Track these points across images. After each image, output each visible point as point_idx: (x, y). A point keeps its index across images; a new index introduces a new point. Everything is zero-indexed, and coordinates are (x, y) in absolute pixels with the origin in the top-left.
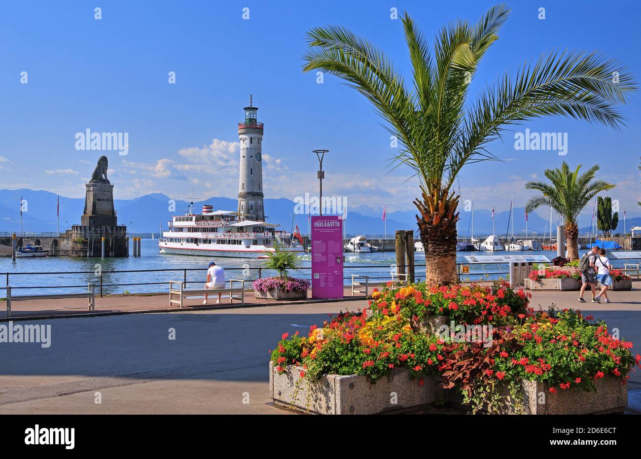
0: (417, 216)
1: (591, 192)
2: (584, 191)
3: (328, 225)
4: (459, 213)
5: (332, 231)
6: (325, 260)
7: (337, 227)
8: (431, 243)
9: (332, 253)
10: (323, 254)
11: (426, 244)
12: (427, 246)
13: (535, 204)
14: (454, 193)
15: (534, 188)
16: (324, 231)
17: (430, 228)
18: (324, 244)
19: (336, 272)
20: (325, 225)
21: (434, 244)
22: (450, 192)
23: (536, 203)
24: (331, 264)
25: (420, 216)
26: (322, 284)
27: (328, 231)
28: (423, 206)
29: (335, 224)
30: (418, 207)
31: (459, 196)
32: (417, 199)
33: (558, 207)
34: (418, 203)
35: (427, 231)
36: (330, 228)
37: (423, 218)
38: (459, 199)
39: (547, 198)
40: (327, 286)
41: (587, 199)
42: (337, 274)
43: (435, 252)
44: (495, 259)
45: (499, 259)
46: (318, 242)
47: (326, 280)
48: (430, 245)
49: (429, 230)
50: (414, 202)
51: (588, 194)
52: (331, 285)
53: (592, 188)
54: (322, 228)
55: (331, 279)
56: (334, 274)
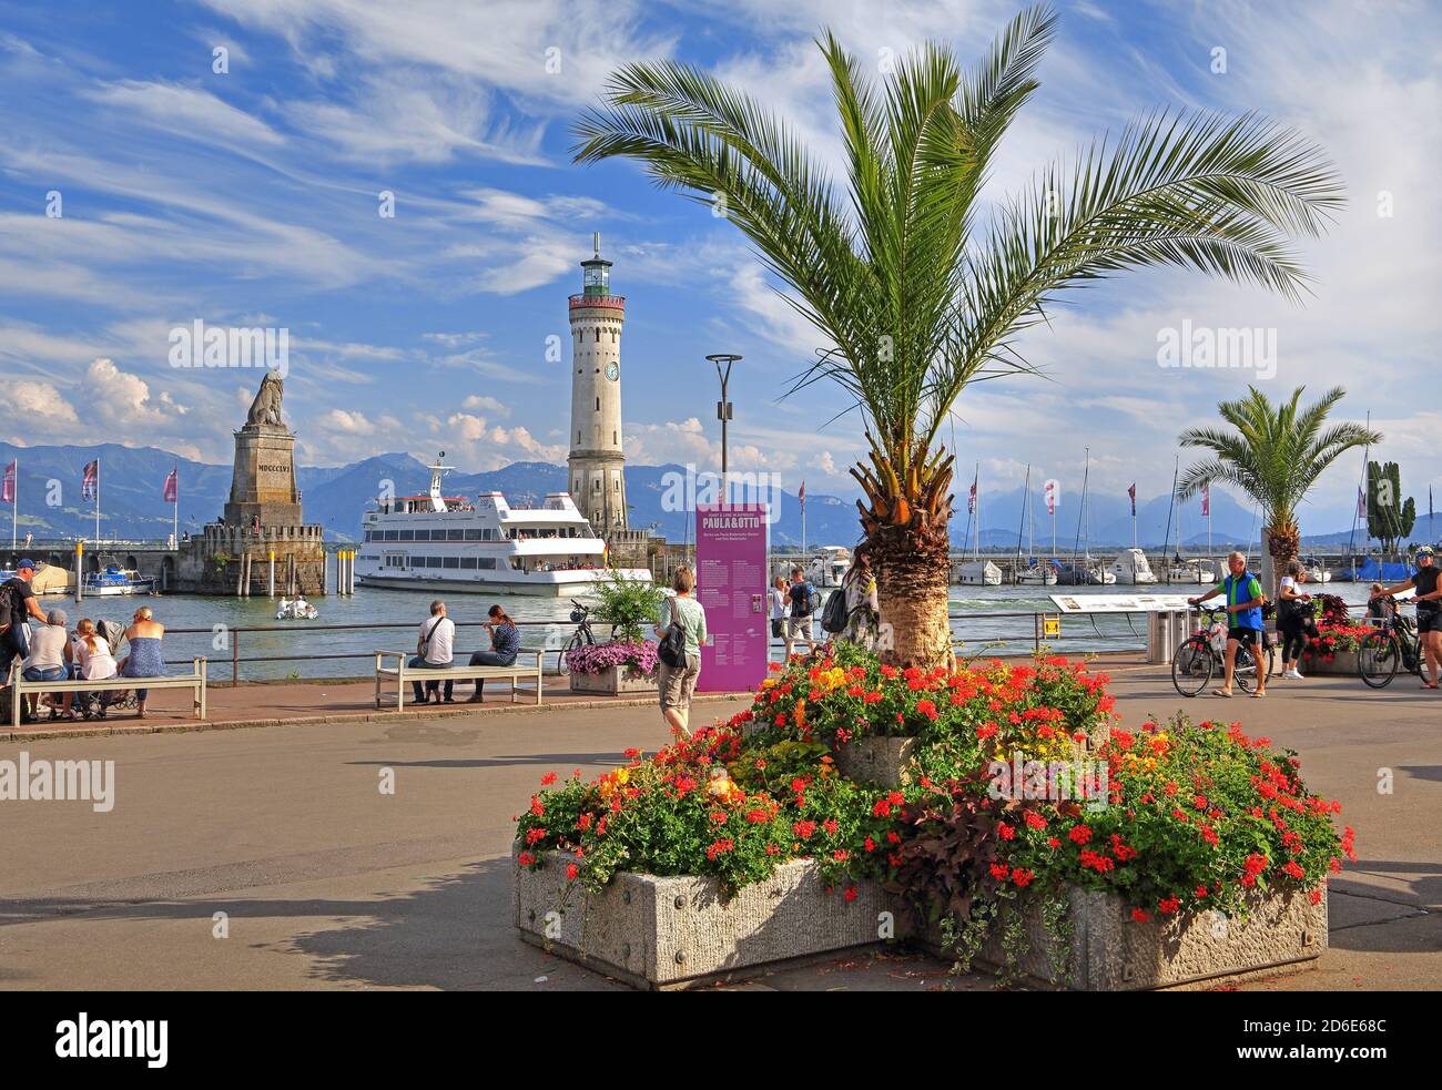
0: (859, 504)
1: (1326, 451)
2: (1312, 447)
3: (734, 525)
4: (952, 496)
5: (742, 537)
6: (726, 604)
7: (754, 530)
8: (889, 567)
9: (743, 589)
10: (722, 590)
11: (878, 569)
12: (881, 573)
13: (1199, 479)
14: (943, 448)
15: (1197, 442)
16: (724, 537)
17: (886, 532)
18: (725, 567)
19: (751, 630)
20: (727, 525)
21: (895, 568)
22: (933, 447)
23: (1203, 478)
24: (741, 612)
25: (868, 505)
26: (721, 659)
27: (733, 537)
28: (872, 478)
29: (749, 521)
30: (863, 482)
31: (951, 459)
32: (859, 464)
33: (1253, 485)
34: (863, 475)
35: (881, 539)
36: (738, 530)
37: (873, 509)
38: (952, 465)
39: (1227, 463)
40: (730, 662)
41: (1318, 468)
42: (753, 636)
43: (897, 587)
44: (1119, 602)
45: (1129, 603)
46: (712, 563)
47: (729, 650)
48: (887, 572)
49: (884, 536)
50: (853, 471)
51: (1320, 455)
52: (739, 661)
53: (1329, 441)
54: (719, 530)
55: (739, 646)
56: (747, 636)
